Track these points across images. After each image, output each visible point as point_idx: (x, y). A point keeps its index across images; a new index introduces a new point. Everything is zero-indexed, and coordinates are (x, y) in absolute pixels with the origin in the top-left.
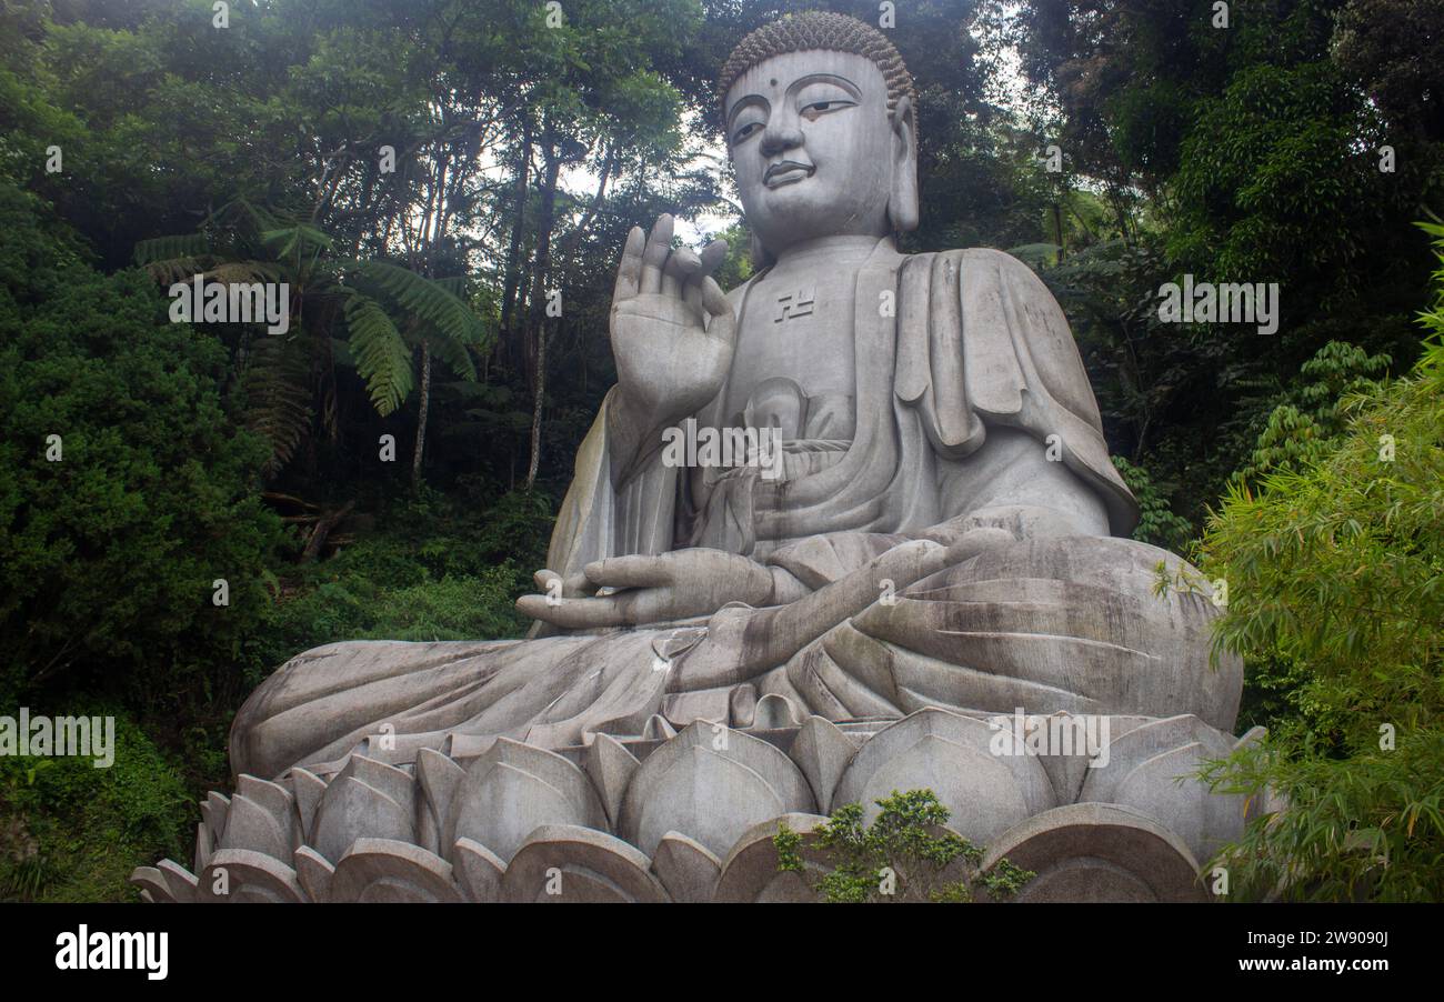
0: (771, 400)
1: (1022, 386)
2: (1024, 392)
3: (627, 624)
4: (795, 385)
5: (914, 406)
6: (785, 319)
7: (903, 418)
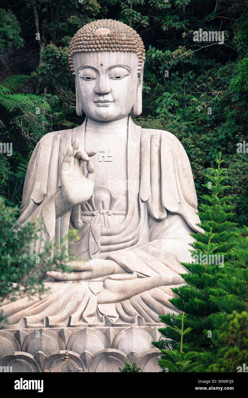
0: (100, 194)
1: (179, 201)
2: (179, 203)
3: (78, 280)
4: (109, 191)
5: (146, 202)
6: (103, 162)
7: (142, 205)
